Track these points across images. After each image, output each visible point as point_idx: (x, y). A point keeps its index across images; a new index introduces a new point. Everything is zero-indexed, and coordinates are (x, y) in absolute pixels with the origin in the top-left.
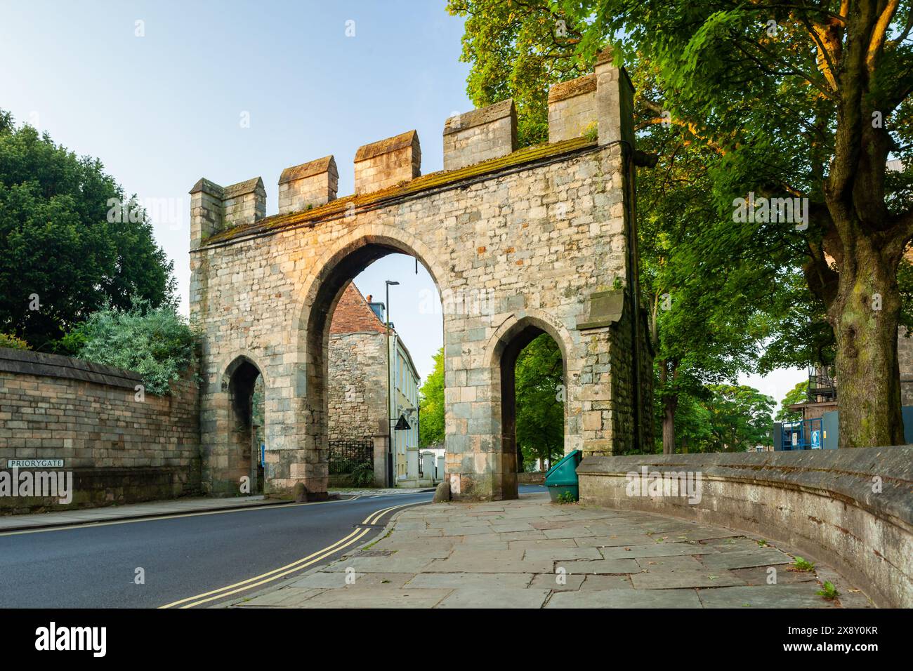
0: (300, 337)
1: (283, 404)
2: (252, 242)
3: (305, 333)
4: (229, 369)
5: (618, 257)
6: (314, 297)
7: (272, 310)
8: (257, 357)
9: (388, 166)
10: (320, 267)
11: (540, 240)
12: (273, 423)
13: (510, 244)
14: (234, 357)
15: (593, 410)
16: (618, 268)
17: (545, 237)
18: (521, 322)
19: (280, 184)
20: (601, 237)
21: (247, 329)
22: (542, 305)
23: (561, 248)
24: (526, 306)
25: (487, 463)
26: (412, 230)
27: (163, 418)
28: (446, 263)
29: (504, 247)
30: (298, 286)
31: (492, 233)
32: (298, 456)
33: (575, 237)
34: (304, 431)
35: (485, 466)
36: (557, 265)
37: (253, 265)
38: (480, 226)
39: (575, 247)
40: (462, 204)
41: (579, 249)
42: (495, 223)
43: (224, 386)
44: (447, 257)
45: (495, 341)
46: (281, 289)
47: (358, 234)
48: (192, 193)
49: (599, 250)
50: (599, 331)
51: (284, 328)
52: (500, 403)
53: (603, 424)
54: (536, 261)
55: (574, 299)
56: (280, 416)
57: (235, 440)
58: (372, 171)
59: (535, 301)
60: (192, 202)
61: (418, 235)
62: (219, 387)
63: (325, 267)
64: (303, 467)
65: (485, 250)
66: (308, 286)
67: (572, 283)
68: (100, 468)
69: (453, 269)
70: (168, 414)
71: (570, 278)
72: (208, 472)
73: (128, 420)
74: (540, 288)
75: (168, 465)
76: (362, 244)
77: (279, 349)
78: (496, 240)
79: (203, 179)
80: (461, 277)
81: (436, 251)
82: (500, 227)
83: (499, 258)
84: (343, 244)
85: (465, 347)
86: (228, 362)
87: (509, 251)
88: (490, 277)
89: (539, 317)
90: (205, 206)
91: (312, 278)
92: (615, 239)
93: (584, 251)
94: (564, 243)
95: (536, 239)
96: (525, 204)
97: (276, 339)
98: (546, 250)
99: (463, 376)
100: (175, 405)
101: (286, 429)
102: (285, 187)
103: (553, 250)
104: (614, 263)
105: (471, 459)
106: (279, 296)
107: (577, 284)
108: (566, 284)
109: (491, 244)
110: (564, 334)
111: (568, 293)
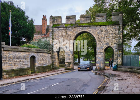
1: (69, 55)
5: (121, 40)
7: (67, 40)
9: (86, 19)
10: (76, 34)
15: (119, 60)
17: (112, 36)
18: (108, 46)
19: (66, 18)
20: (119, 37)
22: (111, 45)
24: (109, 44)
26: (92, 31)
29: (106, 36)
30: (72, 37)
31: (104, 34)
32: (72, 63)
33: (116, 36)
34: (72, 59)
35: (102, 66)
36: (113, 39)
37: (63, 32)
38: (102, 32)
40: (100, 29)
41: (116, 38)
42: (105, 32)
44: (97, 36)
45: (104, 49)
46: (69, 37)
47: (83, 30)
48: (50, 18)
50: (120, 50)
52: (104, 57)
53: (120, 62)
54: (110, 39)
56: (68, 57)
58: (83, 20)
60: (50, 20)
61: (93, 32)
64: (72, 65)
65: (103, 36)
69: (98, 38)
71: (115, 41)
74: (111, 42)
79: (52, 16)
84: (80, 32)
85: (100, 49)
87: (107, 37)
88: (104, 40)
91: (74, 36)
92: (121, 37)
94: (114, 37)
96: (109, 31)
98: (112, 37)
99: (99, 53)
101: (69, 59)
105: (100, 65)
106: (68, 38)
110: (114, 49)
111: (115, 43)
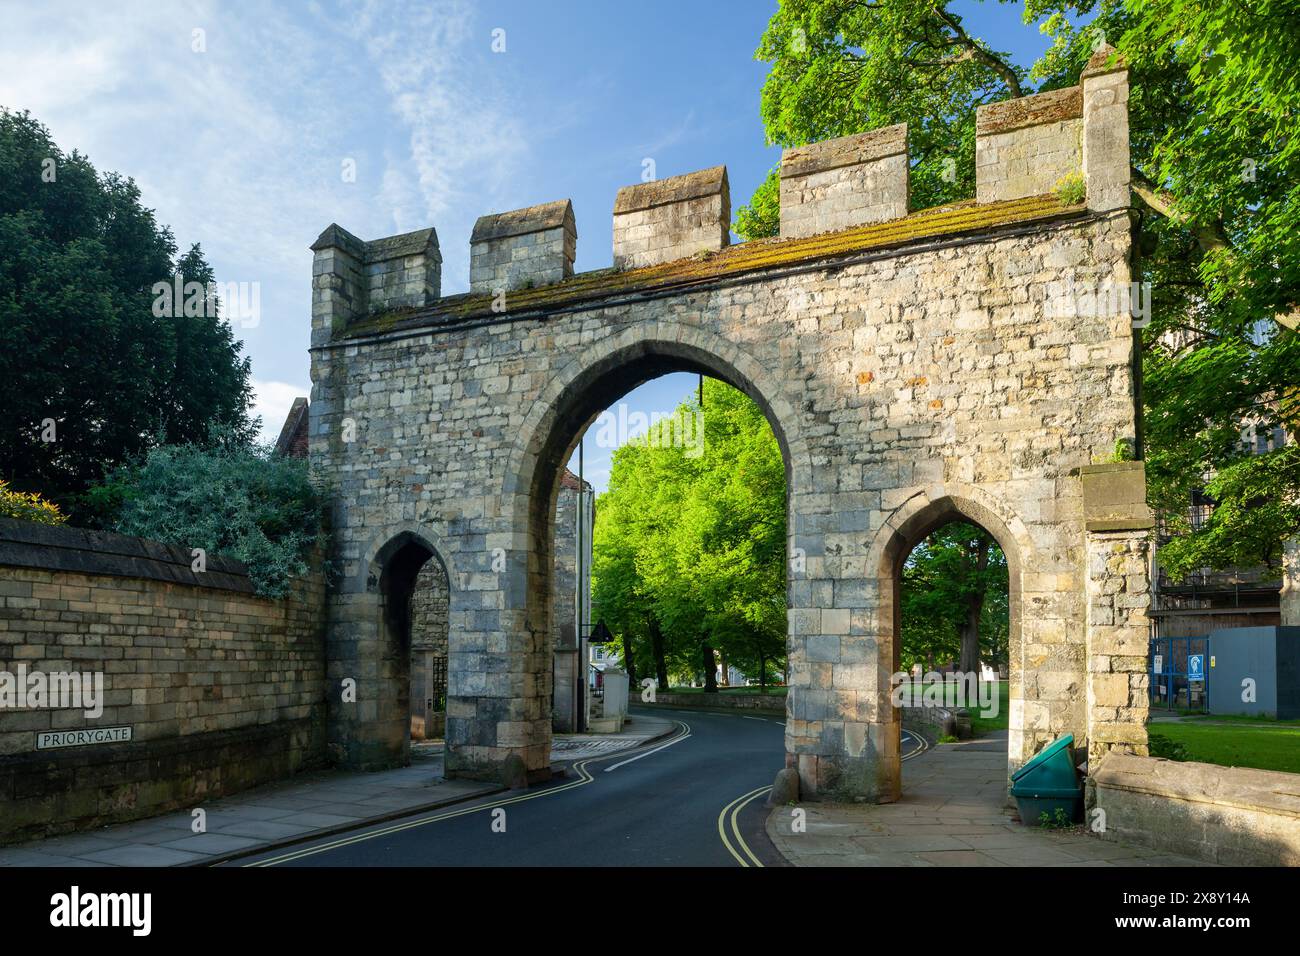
0: (518, 506)
1: (484, 619)
2: (429, 340)
3: (526, 499)
4: (381, 554)
5: (1120, 405)
6: (543, 439)
7: (468, 459)
8: (436, 534)
9: (676, 224)
10: (558, 388)
11: (975, 368)
12: (465, 651)
13: (918, 371)
14: (391, 534)
15: (1112, 671)
16: (1120, 424)
17: (984, 362)
18: (937, 504)
19: (474, 242)
20: (1089, 369)
21: (417, 487)
22: (977, 478)
23: (1014, 384)
24: (948, 477)
25: (869, 740)
26: (733, 337)
27: (277, 638)
28: (798, 397)
29: (909, 376)
30: (515, 420)
31: (884, 350)
32: (512, 708)
33: (1042, 366)
34: (521, 666)
35: (863, 745)
36: (1004, 410)
37: (431, 379)
38: (863, 336)
39: (1040, 383)
40: (830, 298)
41: (1048, 386)
42: (890, 332)
43: (371, 581)
44: (799, 386)
45: (887, 534)
46: (484, 423)
47: (632, 336)
48: (316, 248)
49: (1086, 390)
50: (1129, 535)
51: (488, 490)
52: (891, 639)
53: (1131, 698)
54: (967, 402)
55: (1036, 470)
56: (479, 639)
57: (386, 673)
58: (647, 231)
59: (965, 470)
60: (316, 263)
61: (746, 346)
62: (365, 584)
63: (568, 390)
64: (520, 727)
65: (871, 378)
66: (534, 421)
67: (1034, 443)
68: (186, 736)
69: (810, 407)
70: (281, 631)
71: (1031, 435)
72: (340, 727)
73: (228, 646)
74: (973, 449)
75: (282, 720)
76: (639, 353)
77: (479, 525)
78: (894, 361)
79: (334, 227)
80: (826, 421)
81: (778, 374)
82: (899, 341)
83: (898, 394)
84: (601, 352)
85: (832, 541)
86: (381, 542)
87: (915, 383)
88: (880, 424)
89: (971, 497)
90: (339, 272)
91: (541, 408)
92: (1117, 373)
93: (1057, 391)
94: (1019, 376)
95: (967, 365)
96: (946, 305)
97: (472, 507)
98: (986, 386)
99: (826, 591)
100: (293, 615)
101: (489, 662)
102: (483, 248)
103: (998, 386)
104: (1114, 415)
105: (838, 732)
106: (479, 433)
107: (1044, 446)
108: (1023, 445)
109: (884, 369)
110: (1017, 529)
111: (1027, 460)
